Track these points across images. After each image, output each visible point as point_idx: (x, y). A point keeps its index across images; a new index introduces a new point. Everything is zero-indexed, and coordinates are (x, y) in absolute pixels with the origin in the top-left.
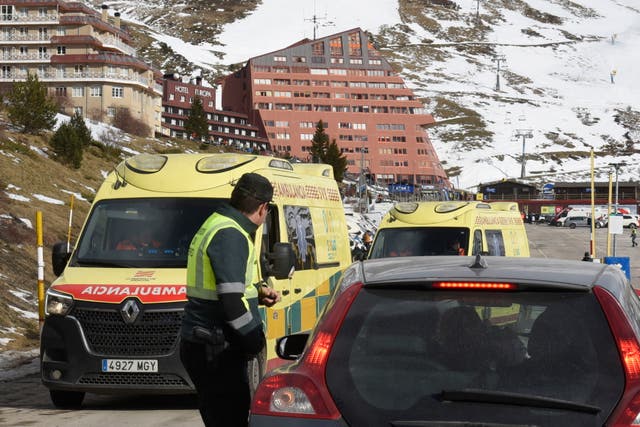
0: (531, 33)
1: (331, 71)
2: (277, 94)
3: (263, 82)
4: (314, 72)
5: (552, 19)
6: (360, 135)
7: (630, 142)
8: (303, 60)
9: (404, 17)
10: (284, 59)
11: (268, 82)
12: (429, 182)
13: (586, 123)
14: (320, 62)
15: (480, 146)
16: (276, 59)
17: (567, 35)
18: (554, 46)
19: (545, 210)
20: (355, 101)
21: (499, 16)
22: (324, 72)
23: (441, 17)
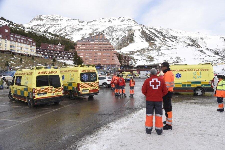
0: (167, 48)
1: (95, 42)
2: (82, 48)
3: (79, 45)
4: (91, 43)
5: (170, 46)
6: (99, 56)
7: (177, 61)
8: (89, 40)
9: (149, 46)
10: (85, 40)
11: (81, 45)
12: (114, 66)
13: (171, 59)
14: (93, 40)
15: (152, 62)
16: (83, 40)
17: (172, 48)
18: (170, 50)
19: (134, 72)
20: (99, 48)
21: (163, 46)
22: (94, 43)
23: (154, 46)
